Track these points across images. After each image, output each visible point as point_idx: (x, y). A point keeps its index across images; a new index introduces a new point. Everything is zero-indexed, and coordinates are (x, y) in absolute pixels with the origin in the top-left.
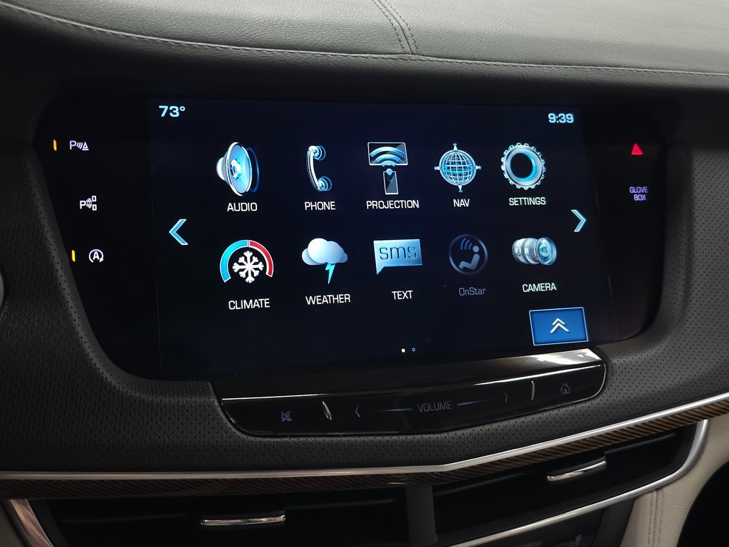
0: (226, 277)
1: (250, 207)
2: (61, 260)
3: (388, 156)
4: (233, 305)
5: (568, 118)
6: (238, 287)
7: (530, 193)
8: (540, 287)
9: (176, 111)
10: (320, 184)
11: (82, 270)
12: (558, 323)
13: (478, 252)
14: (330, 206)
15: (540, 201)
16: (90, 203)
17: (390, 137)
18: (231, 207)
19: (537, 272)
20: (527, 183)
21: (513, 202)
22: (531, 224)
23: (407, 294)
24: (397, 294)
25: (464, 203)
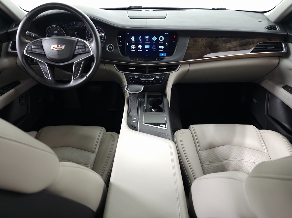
0: (131, 48)
1: (134, 42)
2: (118, 46)
3: (147, 37)
4: (132, 51)
5: (167, 33)
6: (132, 49)
7: (162, 41)
8: (161, 51)
9: (128, 33)
10: (140, 40)
11: (120, 47)
12: (163, 54)
13: (155, 47)
14: (141, 42)
15: (163, 42)
16: (121, 41)
17: (147, 35)
18: (132, 42)
19: (161, 49)
20: (162, 40)
21: (160, 42)
22: (161, 44)
23: (148, 51)
24: (147, 51)
25: (155, 42)
